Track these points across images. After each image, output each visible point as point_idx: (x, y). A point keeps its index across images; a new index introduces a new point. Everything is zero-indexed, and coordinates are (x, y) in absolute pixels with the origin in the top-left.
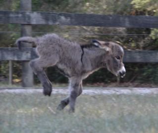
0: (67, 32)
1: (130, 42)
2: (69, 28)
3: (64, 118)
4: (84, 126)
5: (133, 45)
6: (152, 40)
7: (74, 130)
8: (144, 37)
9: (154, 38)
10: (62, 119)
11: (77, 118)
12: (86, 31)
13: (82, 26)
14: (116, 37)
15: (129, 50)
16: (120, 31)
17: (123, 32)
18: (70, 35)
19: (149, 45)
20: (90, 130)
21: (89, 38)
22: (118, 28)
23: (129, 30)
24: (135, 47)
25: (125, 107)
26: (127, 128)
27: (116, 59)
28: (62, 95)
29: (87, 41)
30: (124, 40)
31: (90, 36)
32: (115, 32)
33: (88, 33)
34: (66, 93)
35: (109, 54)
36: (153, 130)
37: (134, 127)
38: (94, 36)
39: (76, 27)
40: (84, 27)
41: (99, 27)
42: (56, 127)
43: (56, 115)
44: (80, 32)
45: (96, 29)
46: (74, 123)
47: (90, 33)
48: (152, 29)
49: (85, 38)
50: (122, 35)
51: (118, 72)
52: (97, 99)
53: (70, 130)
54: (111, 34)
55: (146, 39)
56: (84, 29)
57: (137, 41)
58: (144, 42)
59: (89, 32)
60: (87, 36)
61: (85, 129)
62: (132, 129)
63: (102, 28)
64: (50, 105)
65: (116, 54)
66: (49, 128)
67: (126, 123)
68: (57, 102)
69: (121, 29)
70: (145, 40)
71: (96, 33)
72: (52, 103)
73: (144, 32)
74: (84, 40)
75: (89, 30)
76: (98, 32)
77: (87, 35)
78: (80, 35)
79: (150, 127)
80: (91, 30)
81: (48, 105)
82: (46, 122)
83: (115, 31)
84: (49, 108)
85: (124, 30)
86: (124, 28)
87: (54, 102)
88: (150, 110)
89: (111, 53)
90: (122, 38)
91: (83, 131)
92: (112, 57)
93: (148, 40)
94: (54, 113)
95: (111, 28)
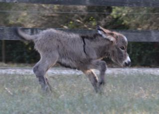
0: (25, 10)
1: (91, 21)
2: (27, 6)
3: (22, 99)
4: (43, 107)
5: (94, 24)
6: (113, 18)
7: (31, 111)
8: (105, 16)
9: (115, 16)
10: (19, 101)
11: (35, 99)
12: (45, 9)
13: (41, 4)
14: (76, 15)
15: (90, 29)
16: (81, 9)
17: (84, 11)
18: (28, 14)
19: (110, 24)
20: (48, 111)
21: (48, 17)
22: (78, 7)
23: (90, 9)
24: (96, 26)
25: (85, 88)
26: (87, 109)
27: (121, 49)
28: (20, 75)
29: (46, 19)
30: (85, 18)
31: (50, 15)
32: (75, 11)
33: (47, 12)
34: (23, 73)
35: (114, 45)
36: (113, 111)
37: (95, 109)
38: (54, 15)
39: (35, 5)
40: (43, 5)
41: (58, 5)
42: (13, 108)
43: (13, 96)
44: (38, 10)
45: (56, 7)
46: (32, 104)
47: (50, 11)
48: (113, 7)
49: (44, 16)
50: (82, 14)
51: (124, 62)
52: (56, 79)
53: (28, 112)
54: (72, 12)
55: (107, 17)
56: (43, 7)
57: (97, 19)
58: (105, 21)
59: (48, 10)
60: (46, 15)
61: (43, 111)
62: (92, 110)
63: (62, 6)
64: (7, 86)
65: (120, 44)
66: (6, 109)
67: (86, 105)
68: (14, 82)
69: (82, 8)
70: (106, 19)
71: (56, 11)
72: (10, 84)
73: (105, 11)
74: (43, 18)
75: (48, 8)
76: (58, 10)
77: (47, 13)
78: (38, 14)
79: (110, 109)
80: (51, 8)
81: (5, 86)
82: (3, 104)
83: (76, 9)
84: (6, 88)
85: (85, 9)
86: (85, 7)
87: (12, 83)
88: (110, 91)
89: (115, 44)
90: (83, 17)
91: (41, 113)
92: (117, 48)
93: (109, 18)
94: (12, 94)
95: (71, 6)
